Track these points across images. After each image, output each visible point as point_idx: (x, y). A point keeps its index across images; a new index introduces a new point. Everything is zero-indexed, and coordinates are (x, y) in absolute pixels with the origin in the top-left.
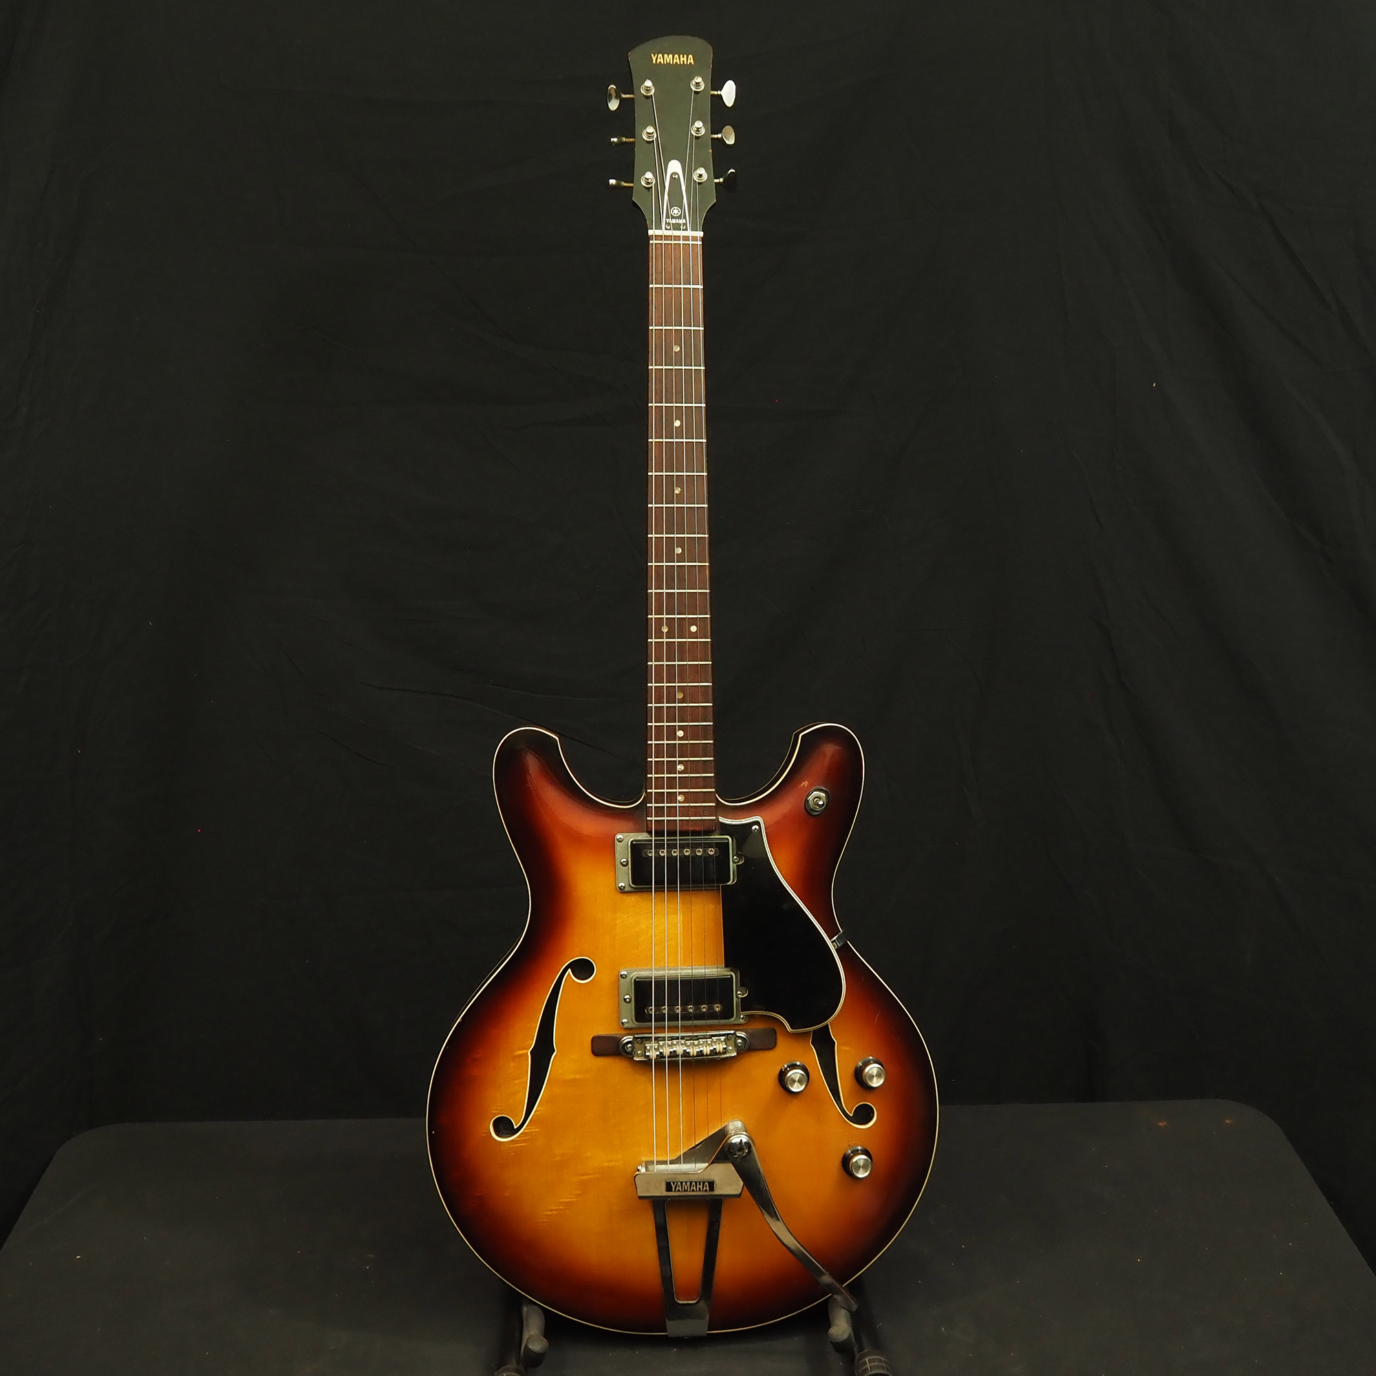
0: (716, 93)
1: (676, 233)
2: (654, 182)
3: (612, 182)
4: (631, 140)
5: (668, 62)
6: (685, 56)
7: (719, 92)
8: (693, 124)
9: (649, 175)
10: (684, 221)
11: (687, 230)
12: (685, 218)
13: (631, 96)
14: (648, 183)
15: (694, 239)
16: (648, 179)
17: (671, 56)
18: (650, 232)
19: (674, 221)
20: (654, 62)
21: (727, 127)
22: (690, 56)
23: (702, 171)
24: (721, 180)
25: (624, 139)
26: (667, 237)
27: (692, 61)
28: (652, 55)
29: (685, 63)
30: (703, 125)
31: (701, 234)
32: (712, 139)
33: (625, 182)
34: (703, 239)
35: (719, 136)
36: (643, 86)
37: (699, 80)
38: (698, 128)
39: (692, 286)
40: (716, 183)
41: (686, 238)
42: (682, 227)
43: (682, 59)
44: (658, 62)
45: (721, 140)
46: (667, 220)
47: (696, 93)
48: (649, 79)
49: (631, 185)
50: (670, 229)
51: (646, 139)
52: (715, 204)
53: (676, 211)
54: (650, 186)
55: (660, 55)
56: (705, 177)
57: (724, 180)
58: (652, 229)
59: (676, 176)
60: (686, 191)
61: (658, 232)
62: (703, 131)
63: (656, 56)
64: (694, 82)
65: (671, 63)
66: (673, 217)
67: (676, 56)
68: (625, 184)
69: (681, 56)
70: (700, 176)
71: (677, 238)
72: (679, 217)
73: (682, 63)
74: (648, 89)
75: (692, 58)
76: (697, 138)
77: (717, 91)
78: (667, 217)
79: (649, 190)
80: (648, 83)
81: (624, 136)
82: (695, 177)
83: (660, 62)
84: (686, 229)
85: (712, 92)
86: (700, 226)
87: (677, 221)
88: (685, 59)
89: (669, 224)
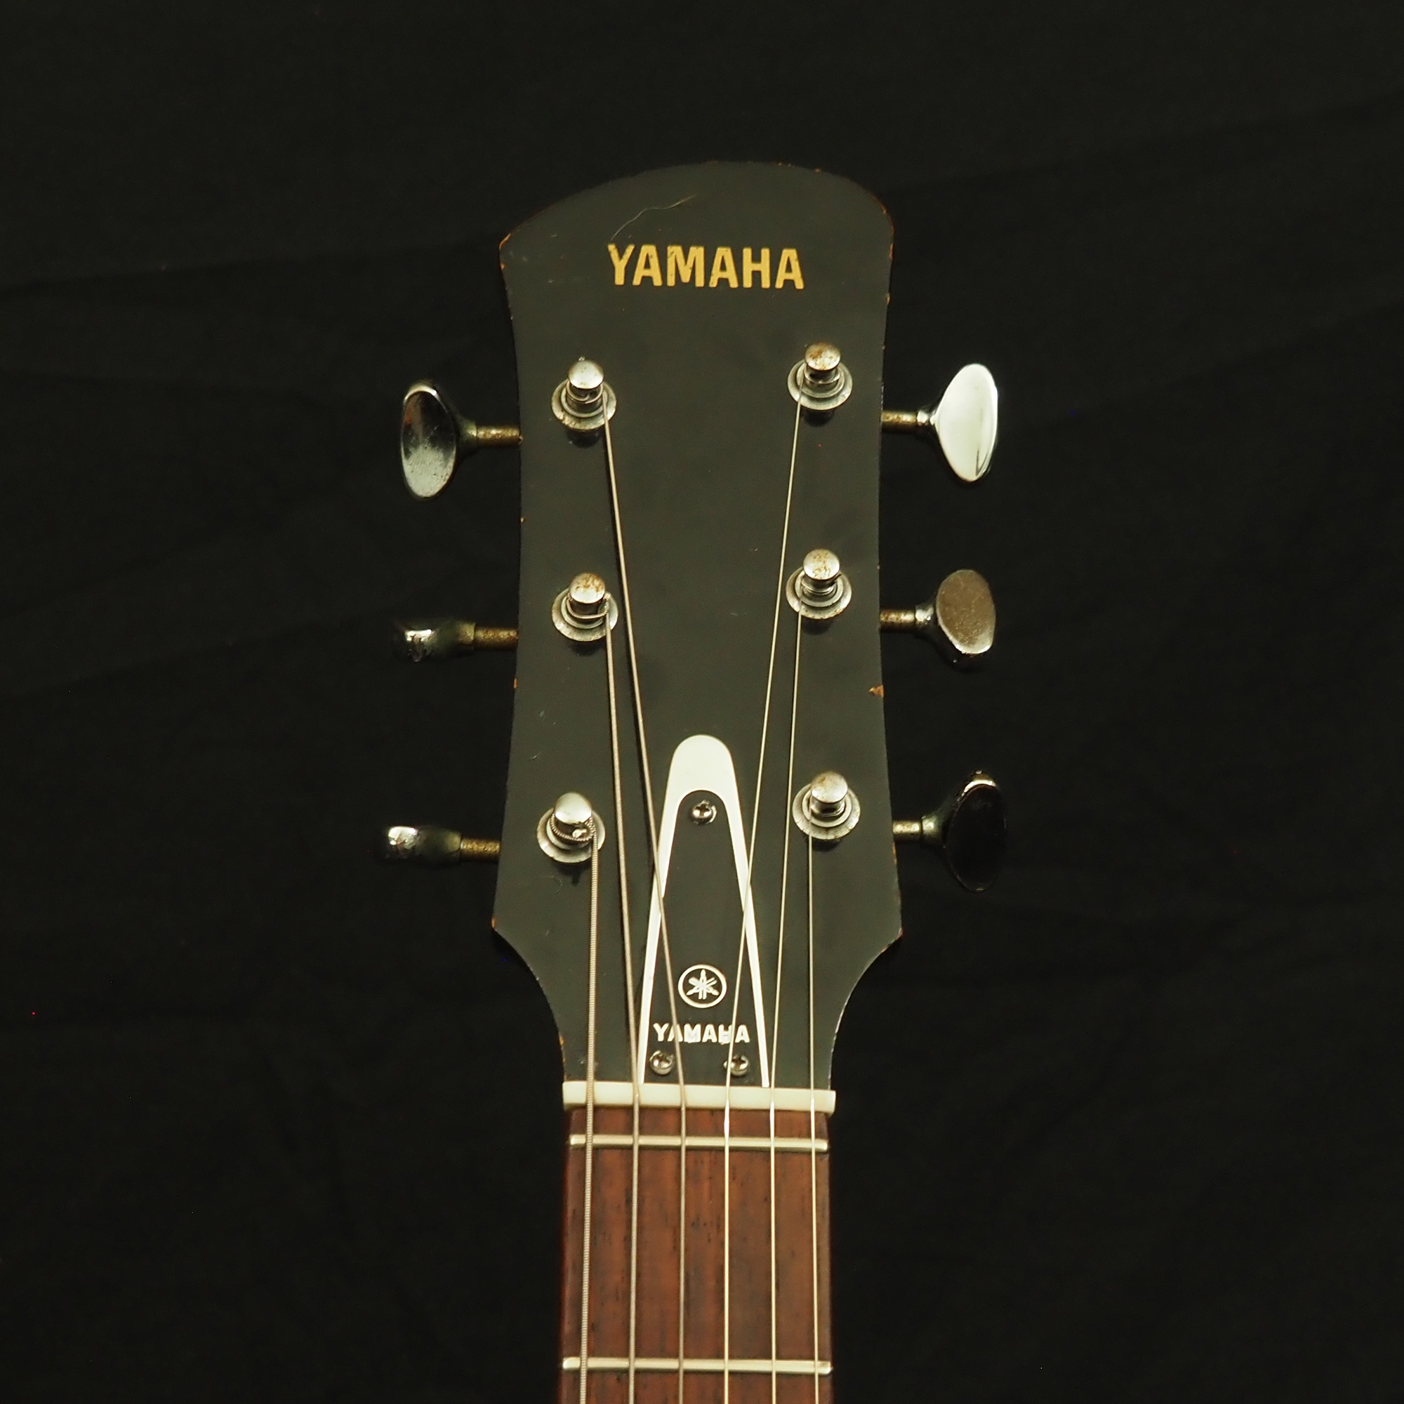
0: (907, 418)
1: (703, 1095)
2: (599, 843)
3: (401, 835)
4: (504, 635)
5: (686, 278)
6: (765, 253)
7: (922, 418)
8: (796, 562)
9: (574, 809)
10: (743, 1035)
11: (757, 1082)
12: (747, 1018)
13: (512, 433)
14: (572, 847)
15: (792, 1122)
16: (570, 828)
17: (697, 253)
18: (573, 1092)
19: (692, 1035)
20: (620, 279)
21: (953, 577)
22: (790, 254)
23: (833, 789)
24: (929, 825)
25: (469, 632)
26: (656, 1118)
27: (796, 276)
28: (612, 248)
29: (766, 283)
30: (843, 566)
31: (823, 1100)
32: (889, 630)
33: (465, 835)
34: (834, 1126)
35: (922, 616)
36: (562, 391)
37: (828, 359)
38: (819, 584)
39: (775, 1366)
40: (902, 840)
41: (751, 1121)
42: (730, 1065)
43: (749, 267)
44: (637, 281)
45: (930, 636)
46: (660, 1031)
47: (813, 418)
48: (589, 358)
49: (492, 848)
50: (670, 1078)
51: (566, 632)
52: (893, 948)
53: (702, 986)
54: (583, 858)
55: (649, 250)
56: (851, 816)
57: (944, 828)
58: (583, 1077)
59: (712, 813)
60: (753, 882)
61: (612, 1093)
62: (843, 597)
63: (630, 250)
64: (801, 371)
65: (700, 282)
66: (689, 1016)
67: (724, 253)
68: (467, 846)
69: (747, 253)
70: (828, 810)
71: (707, 1119)
72: (718, 1016)
73: (748, 283)
74: (585, 402)
75: (795, 265)
76: (812, 627)
77: (914, 411)
78: (660, 1014)
79: (575, 882)
80: (587, 376)
81: (468, 620)
82: (802, 819)
83: (647, 280)
84: (750, 1078)
85: (891, 417)
86: (817, 1055)
87: (710, 1034)
88: (764, 267)
89: (668, 1047)
